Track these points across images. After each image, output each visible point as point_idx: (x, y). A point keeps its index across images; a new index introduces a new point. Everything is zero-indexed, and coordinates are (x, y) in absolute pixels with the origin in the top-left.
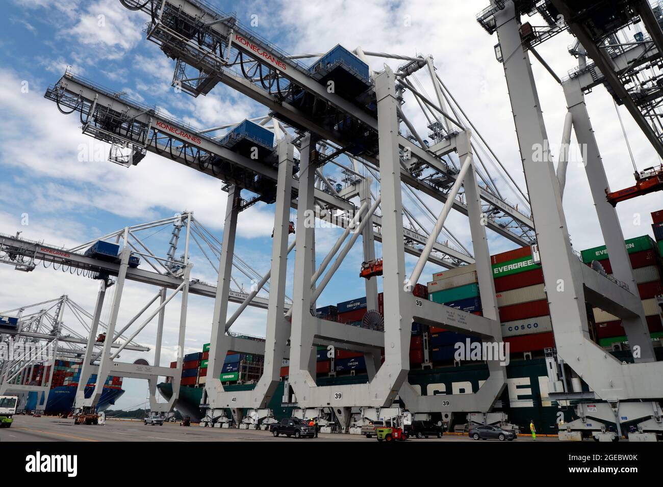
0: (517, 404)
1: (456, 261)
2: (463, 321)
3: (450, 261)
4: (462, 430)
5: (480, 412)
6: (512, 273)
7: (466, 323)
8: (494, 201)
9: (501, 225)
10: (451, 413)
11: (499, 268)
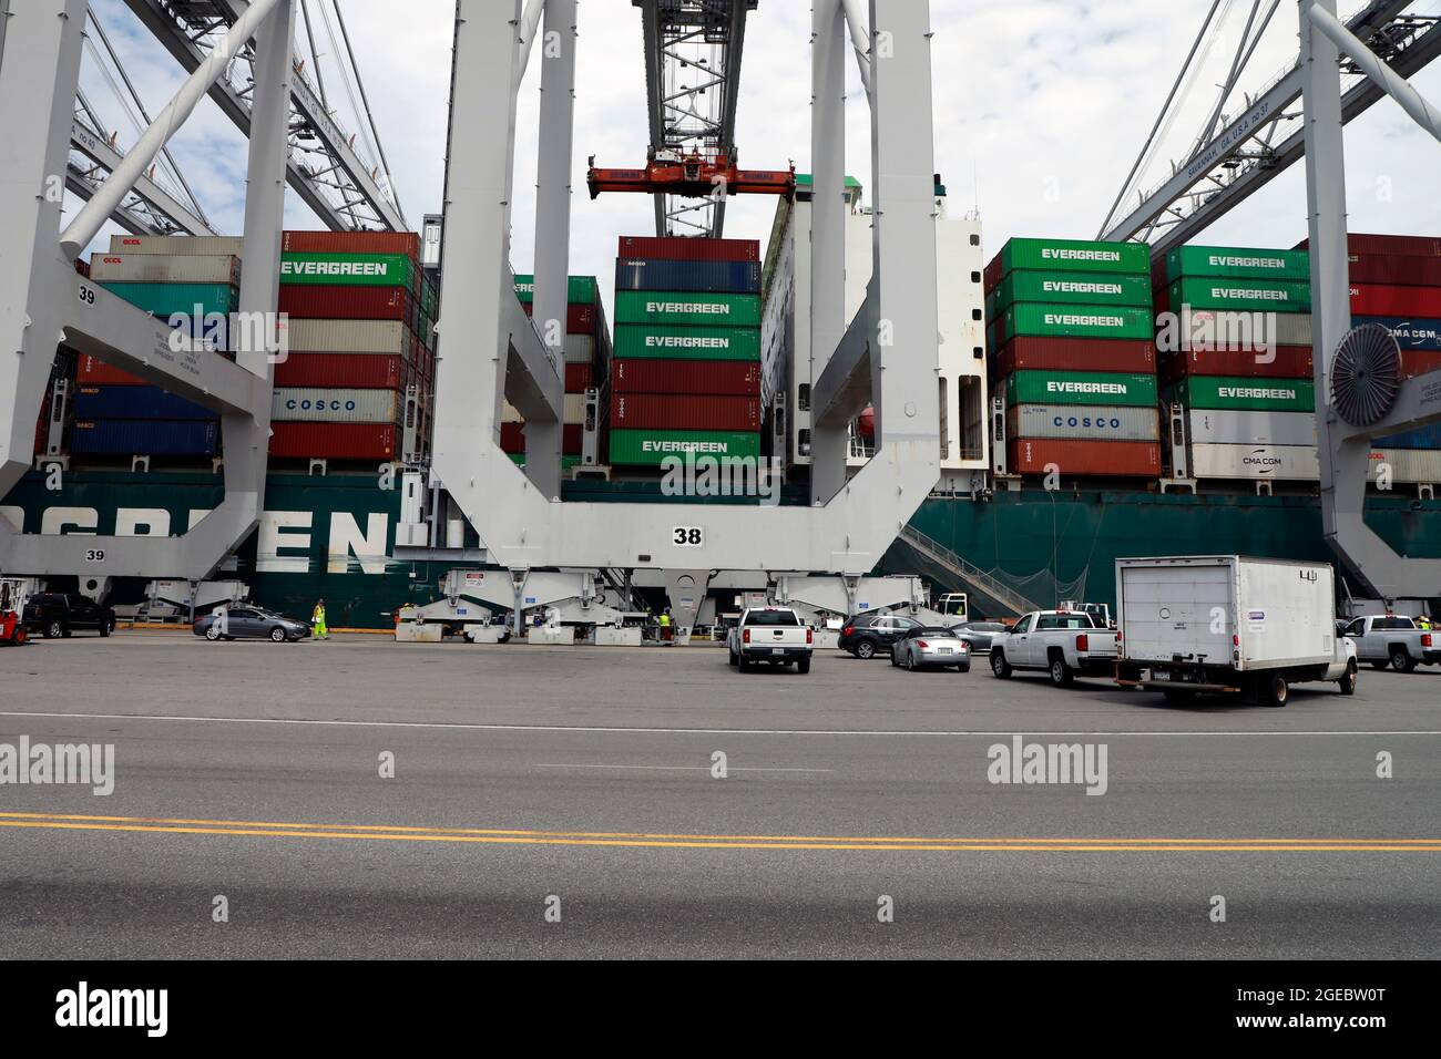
0: (270, 564)
1: (163, 225)
2: (191, 365)
3: (146, 219)
4: (131, 617)
5: (186, 580)
6: (326, 281)
7: (198, 373)
8: (309, 106)
9: (302, 169)
10: (104, 580)
11: (296, 264)
